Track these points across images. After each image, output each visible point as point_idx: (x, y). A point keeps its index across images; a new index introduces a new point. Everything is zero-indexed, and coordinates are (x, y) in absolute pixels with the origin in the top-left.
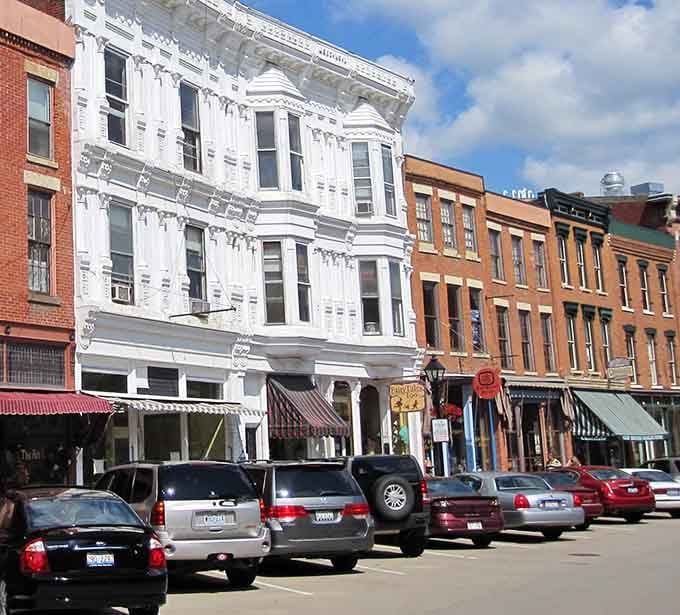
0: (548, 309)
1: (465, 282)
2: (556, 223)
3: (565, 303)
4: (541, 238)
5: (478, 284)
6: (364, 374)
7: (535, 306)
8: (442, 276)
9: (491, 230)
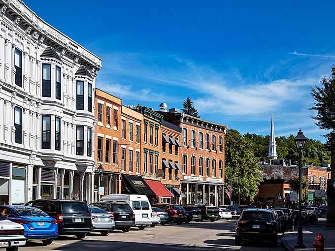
0: (139, 150)
1: (112, 138)
2: (144, 120)
3: (144, 149)
4: (139, 124)
5: (116, 139)
6: (75, 168)
7: (134, 149)
8: (105, 135)
9: (122, 120)
